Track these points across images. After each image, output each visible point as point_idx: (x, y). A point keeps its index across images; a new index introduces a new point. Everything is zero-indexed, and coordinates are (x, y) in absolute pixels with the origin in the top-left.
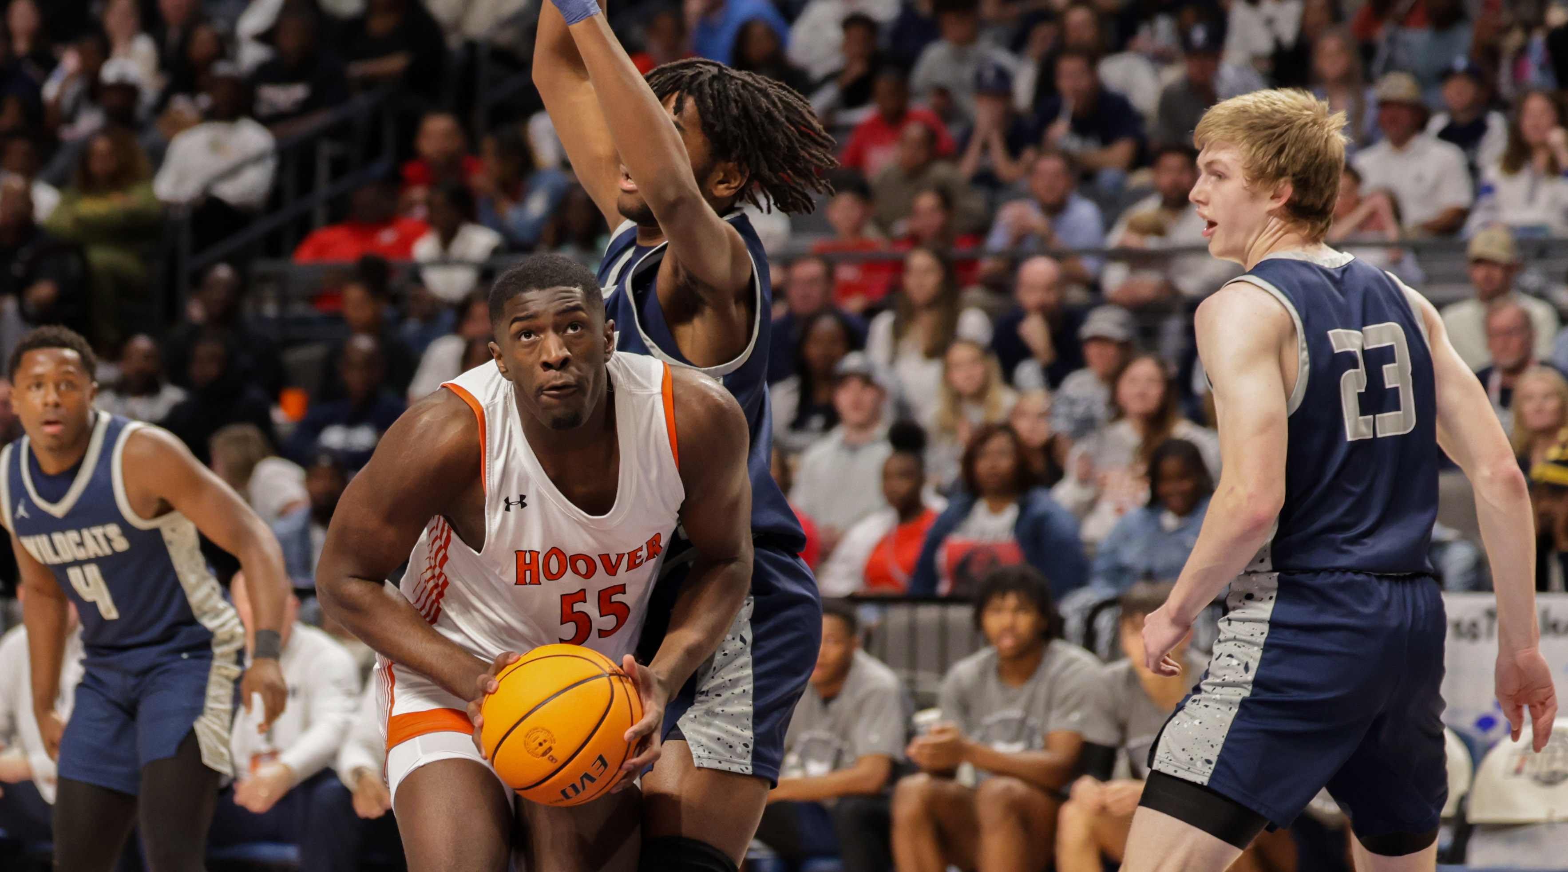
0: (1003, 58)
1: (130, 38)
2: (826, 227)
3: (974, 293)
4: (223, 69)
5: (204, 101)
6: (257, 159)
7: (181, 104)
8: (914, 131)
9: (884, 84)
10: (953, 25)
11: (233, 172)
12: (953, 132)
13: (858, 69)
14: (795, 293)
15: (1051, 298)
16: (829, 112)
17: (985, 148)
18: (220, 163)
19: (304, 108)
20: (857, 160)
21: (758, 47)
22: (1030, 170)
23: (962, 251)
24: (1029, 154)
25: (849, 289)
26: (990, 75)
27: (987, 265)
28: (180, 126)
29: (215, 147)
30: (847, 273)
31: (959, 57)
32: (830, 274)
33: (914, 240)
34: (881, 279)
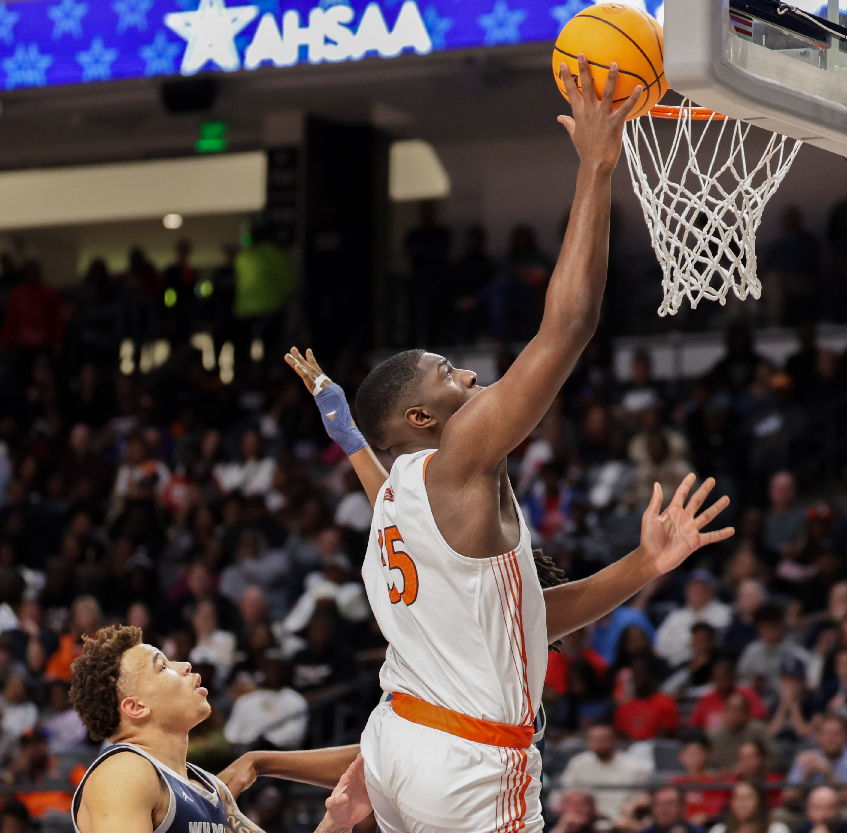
0: (801, 653)
1: (210, 632)
2: (680, 767)
3: (779, 812)
4: (272, 654)
5: (260, 676)
6: (295, 717)
7: (244, 679)
8: (736, 700)
9: (720, 669)
10: (767, 631)
11: (279, 724)
12: (766, 703)
13: (702, 660)
14: (659, 811)
15: (830, 814)
16: (683, 688)
17: (788, 714)
18: (269, 718)
19: (327, 682)
20: (701, 722)
21: (635, 644)
22: (818, 730)
23: (771, 783)
24: (817, 719)
25: (695, 809)
26: (791, 665)
27: (789, 794)
28: (243, 692)
29: (266, 707)
30: (694, 798)
31: (771, 652)
32: (682, 800)
33: (740, 778)
34: (716, 802)
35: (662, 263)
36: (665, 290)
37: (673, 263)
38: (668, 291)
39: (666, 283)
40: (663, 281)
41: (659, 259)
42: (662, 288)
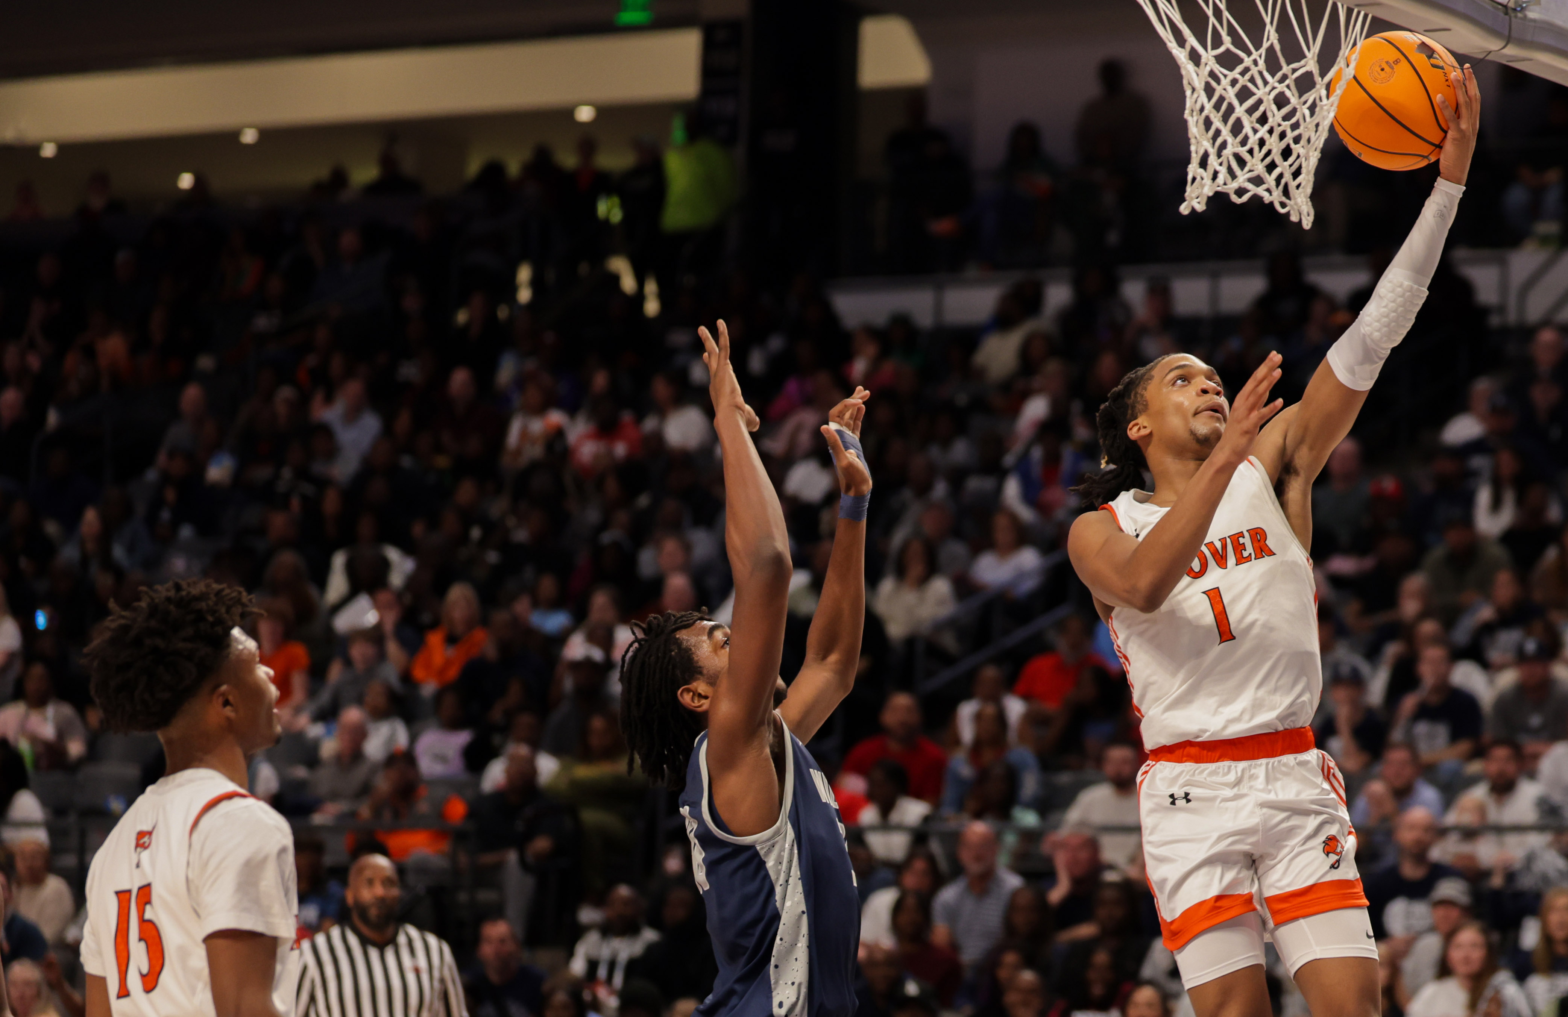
35: (1193, 141)
36: (1190, 178)
37: (1206, 145)
38: (1194, 179)
39: (1193, 169)
40: (1190, 166)
41: (1190, 135)
42: (1186, 174)
